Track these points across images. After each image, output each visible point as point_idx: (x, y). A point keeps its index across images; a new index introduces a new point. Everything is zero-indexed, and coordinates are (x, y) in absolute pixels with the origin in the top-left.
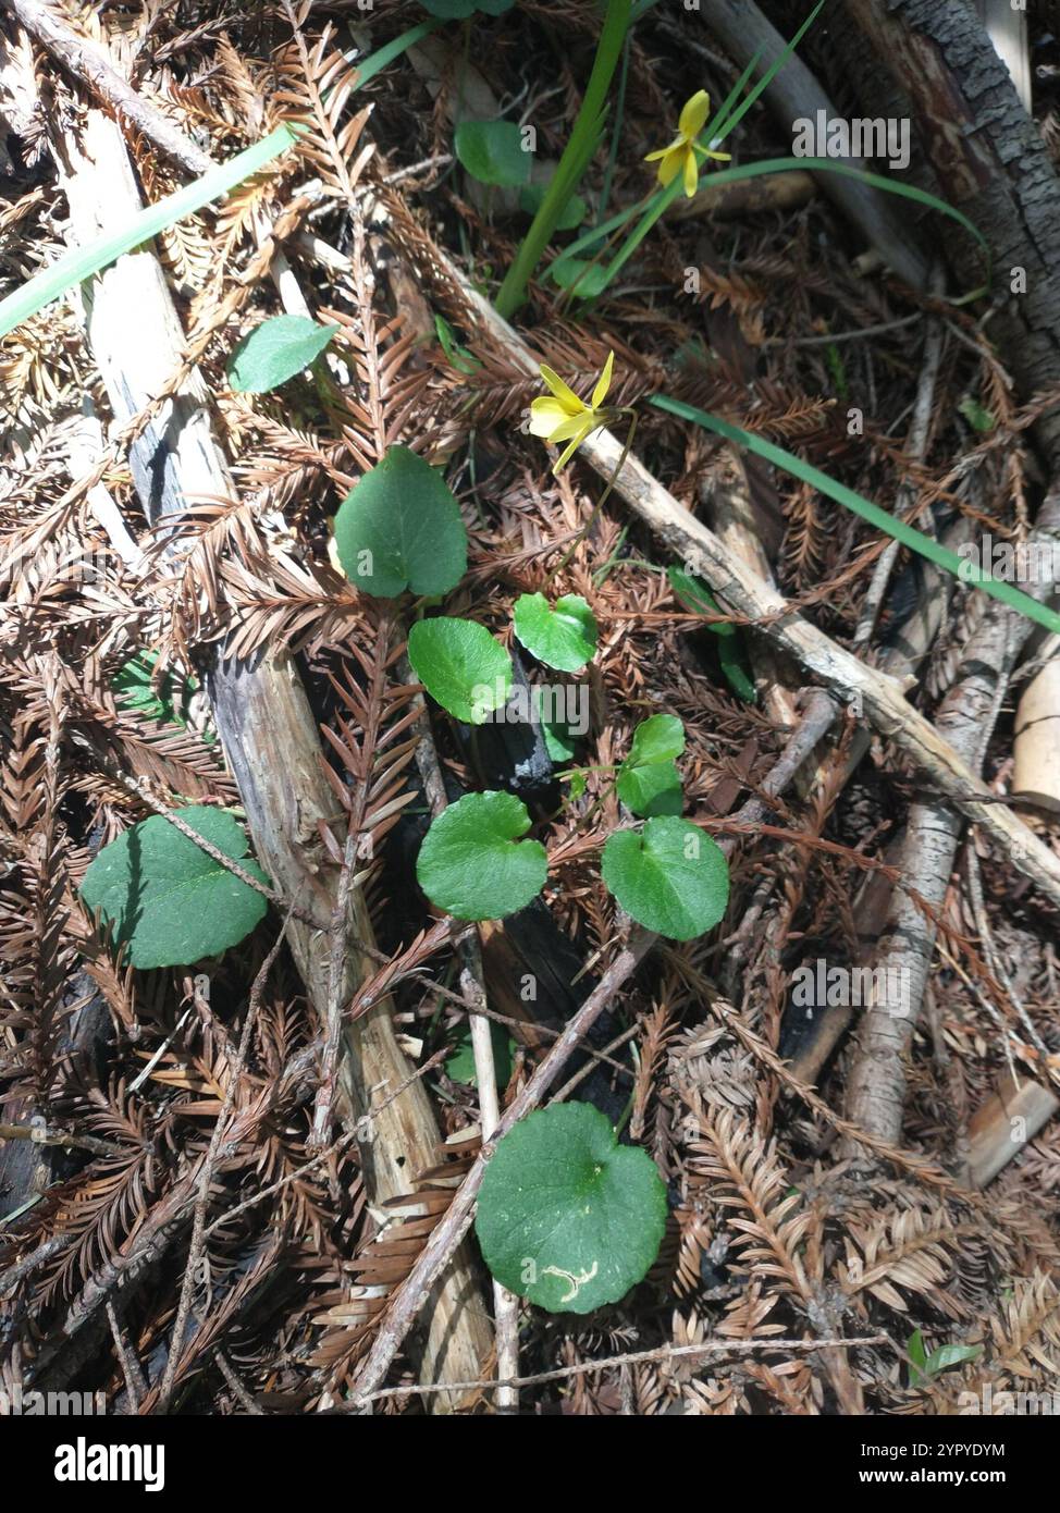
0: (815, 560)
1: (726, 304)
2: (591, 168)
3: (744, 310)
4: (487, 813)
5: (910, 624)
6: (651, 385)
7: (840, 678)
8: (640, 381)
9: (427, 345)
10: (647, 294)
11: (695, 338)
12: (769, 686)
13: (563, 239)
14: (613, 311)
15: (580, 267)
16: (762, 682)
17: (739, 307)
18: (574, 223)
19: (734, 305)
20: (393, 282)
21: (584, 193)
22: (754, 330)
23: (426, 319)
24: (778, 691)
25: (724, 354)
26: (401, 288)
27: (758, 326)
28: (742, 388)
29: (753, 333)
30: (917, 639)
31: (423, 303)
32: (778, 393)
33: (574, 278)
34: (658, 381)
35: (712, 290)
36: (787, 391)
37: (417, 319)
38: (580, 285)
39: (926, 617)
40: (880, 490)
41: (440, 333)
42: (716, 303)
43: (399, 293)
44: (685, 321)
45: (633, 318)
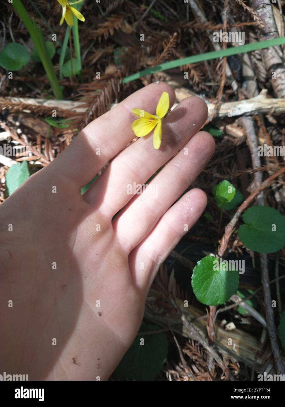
0: (202, 76)
1: (115, 30)
2: (43, 29)
3: (120, 26)
4: (204, 269)
5: (244, 71)
6: (119, 78)
7: (246, 111)
8: (115, 80)
9: (52, 131)
10: (91, 48)
11: (115, 48)
12: (225, 128)
13: (55, 60)
14: (87, 64)
15: (69, 64)
16: (222, 128)
17: (118, 26)
18: (54, 52)
19: (117, 28)
20: (26, 124)
21: (47, 38)
22: (128, 28)
23: (44, 124)
24: (229, 127)
25: (127, 45)
26: (29, 123)
27: (128, 26)
28: (140, 49)
29: (128, 29)
30: (249, 72)
31: (38, 120)
32: (151, 40)
33: (70, 69)
34: (120, 75)
35: (107, 29)
36: (153, 37)
37: (42, 127)
38: (74, 70)
39: (246, 63)
40: (200, 38)
41: (51, 124)
42: (112, 32)
43: (30, 125)
44: (107, 45)
45: (94, 61)
